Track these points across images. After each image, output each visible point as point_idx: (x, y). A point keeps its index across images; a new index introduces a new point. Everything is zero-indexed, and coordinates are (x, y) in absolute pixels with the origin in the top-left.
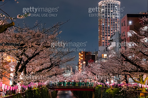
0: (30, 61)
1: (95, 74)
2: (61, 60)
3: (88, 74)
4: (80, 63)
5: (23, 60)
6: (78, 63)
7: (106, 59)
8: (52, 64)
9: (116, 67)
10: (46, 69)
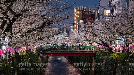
0: (17, 18)
1: (96, 36)
2: (55, 18)
3: (86, 36)
4: (75, 22)
5: (9, 18)
6: (74, 22)
7: (109, 16)
8: (44, 23)
9: (125, 25)
10: (37, 28)
